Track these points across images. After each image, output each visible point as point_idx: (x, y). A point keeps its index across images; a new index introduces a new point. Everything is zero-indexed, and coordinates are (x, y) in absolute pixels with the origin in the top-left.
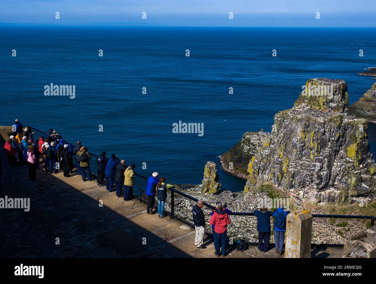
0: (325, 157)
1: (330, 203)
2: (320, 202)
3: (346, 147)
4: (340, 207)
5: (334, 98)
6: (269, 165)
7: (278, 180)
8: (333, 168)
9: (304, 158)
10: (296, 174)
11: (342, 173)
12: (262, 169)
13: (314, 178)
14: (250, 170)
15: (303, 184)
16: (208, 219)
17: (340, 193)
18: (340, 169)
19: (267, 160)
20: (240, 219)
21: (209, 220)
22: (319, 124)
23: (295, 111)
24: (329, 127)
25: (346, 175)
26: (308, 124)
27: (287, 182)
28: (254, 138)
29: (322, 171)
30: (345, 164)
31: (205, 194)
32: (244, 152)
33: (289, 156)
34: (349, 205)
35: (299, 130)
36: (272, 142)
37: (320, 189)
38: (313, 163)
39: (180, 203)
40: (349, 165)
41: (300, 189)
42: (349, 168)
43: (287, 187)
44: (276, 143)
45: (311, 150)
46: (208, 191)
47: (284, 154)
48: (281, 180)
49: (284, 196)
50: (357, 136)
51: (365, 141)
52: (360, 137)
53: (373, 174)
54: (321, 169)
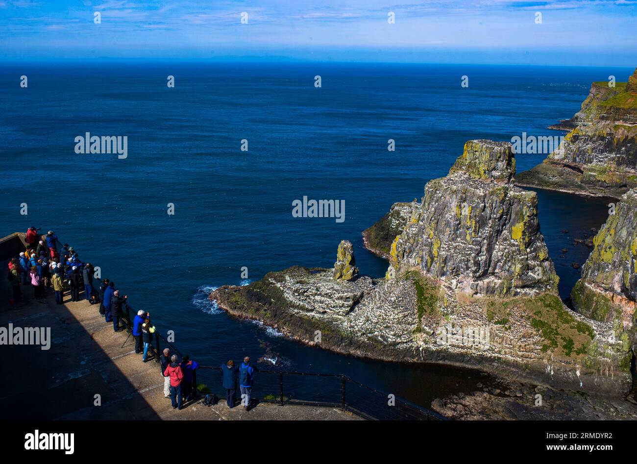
0: (484, 239)
1: (488, 295)
2: (476, 293)
3: (511, 226)
4: (501, 300)
5: (497, 165)
6: (416, 247)
7: (426, 265)
8: (494, 252)
9: (459, 239)
10: (448, 259)
11: (505, 258)
12: (408, 252)
13: (469, 264)
14: (393, 252)
15: (456, 272)
16: (340, 312)
17: (501, 283)
18: (502, 253)
19: (415, 240)
20: (379, 313)
21: (341, 313)
22: (478, 198)
23: (451, 180)
24: (490, 201)
25: (509, 261)
26: (464, 197)
27: (437, 268)
28: (404, 210)
29: (480, 256)
30: (508, 247)
31: (338, 280)
32: (391, 227)
33: (441, 236)
34: (512, 298)
35: (454, 204)
36: (421, 218)
37: (477, 278)
38: (469, 246)
39: (306, 292)
40: (513, 249)
41: (453, 278)
42: (513, 252)
43: (437, 275)
44: (426, 220)
45: (468, 229)
46: (341, 276)
47: (434, 233)
48: (431, 266)
49: (433, 286)
50: (524, 213)
51: (533, 219)
52: (528, 214)
53: (542, 261)
54: (479, 253)
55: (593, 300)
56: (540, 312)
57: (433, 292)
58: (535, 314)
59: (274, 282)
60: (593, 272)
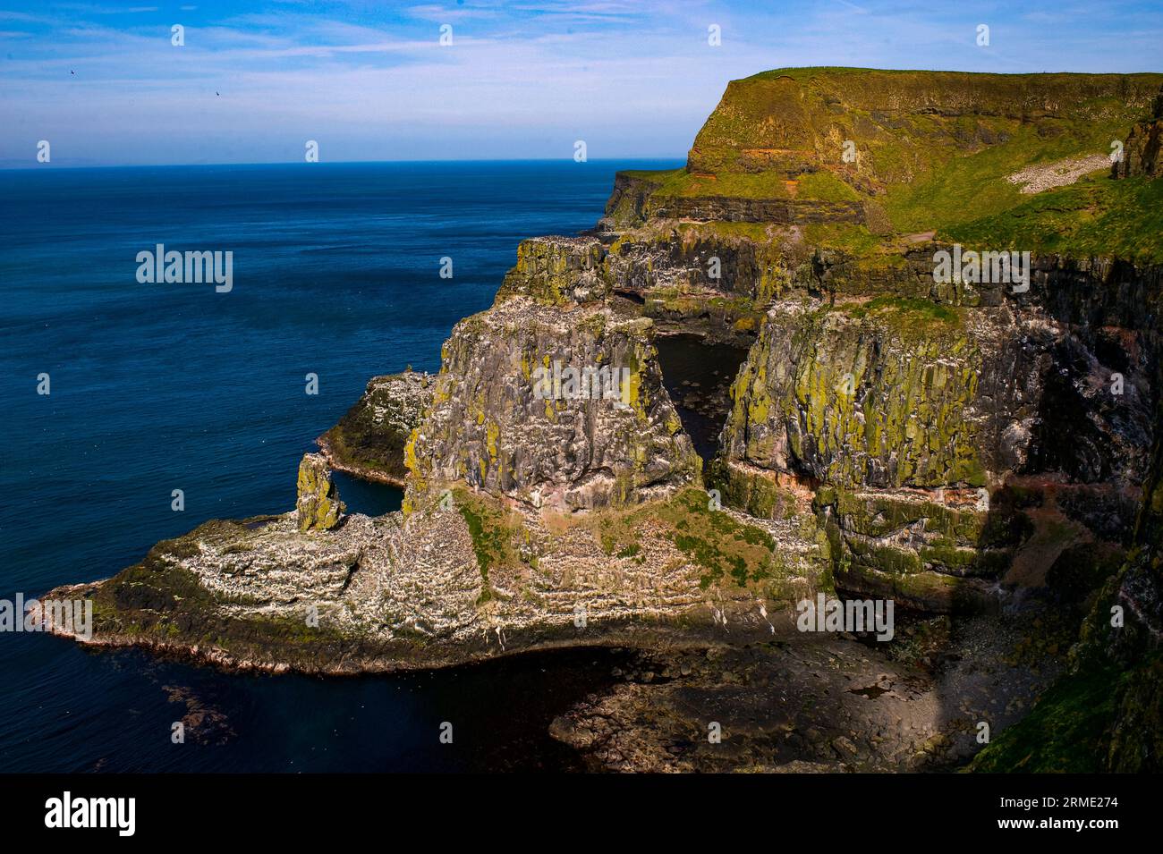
0: (577, 410)
1: (597, 509)
2: (574, 511)
4: (620, 515)
5: (582, 277)
6: (453, 444)
7: (478, 475)
8: (596, 431)
9: (532, 418)
10: (519, 456)
11: (615, 440)
12: (439, 455)
13: (559, 460)
14: (410, 460)
15: (537, 476)
16: (326, 593)
17: (616, 485)
18: (610, 431)
19: (448, 432)
20: (406, 580)
21: (328, 594)
22: (558, 339)
23: (501, 313)
24: (579, 341)
25: (622, 444)
26: (533, 340)
27: (500, 477)
28: (396, 388)
29: (576, 442)
30: (618, 419)
31: (309, 533)
32: (375, 422)
33: (499, 417)
34: (637, 507)
35: (516, 355)
36: (455, 391)
37: (574, 482)
38: (554, 427)
39: (246, 567)
40: (628, 420)
41: (531, 489)
42: (628, 426)
43: (501, 489)
44: (465, 391)
46: (313, 525)
47: (486, 416)
48: (486, 476)
49: (496, 511)
50: (637, 357)
51: (653, 365)
52: (644, 357)
53: (673, 435)
54: (572, 436)
55: (746, 489)
56: (684, 523)
57: (498, 522)
58: (678, 527)
59: (172, 559)
60: (737, 443)
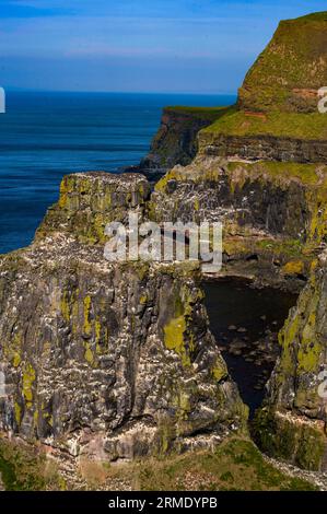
0: (119, 354)
1: (137, 459)
2: (115, 460)
3: (161, 326)
4: (161, 465)
5: (127, 215)
7: (12, 420)
8: (138, 377)
9: (71, 362)
10: (56, 401)
11: (158, 386)
13: (98, 406)
15: (75, 423)
17: (157, 433)
18: (153, 377)
22: (100, 278)
23: (41, 251)
24: (122, 282)
25: (165, 390)
26: (74, 279)
27: (35, 423)
29: (116, 388)
30: (162, 364)
33: (36, 360)
34: (179, 458)
35: (55, 294)
37: (114, 430)
38: (94, 371)
40: (172, 366)
41: (68, 436)
42: (172, 372)
43: (36, 435)
45: (86, 339)
47: (22, 356)
48: (21, 421)
49: (30, 458)
50: (183, 299)
51: (199, 309)
52: (190, 300)
53: (219, 382)
54: (112, 382)
55: (294, 439)
56: (229, 474)
57: (33, 470)
58: (222, 478)
60: (285, 392)
